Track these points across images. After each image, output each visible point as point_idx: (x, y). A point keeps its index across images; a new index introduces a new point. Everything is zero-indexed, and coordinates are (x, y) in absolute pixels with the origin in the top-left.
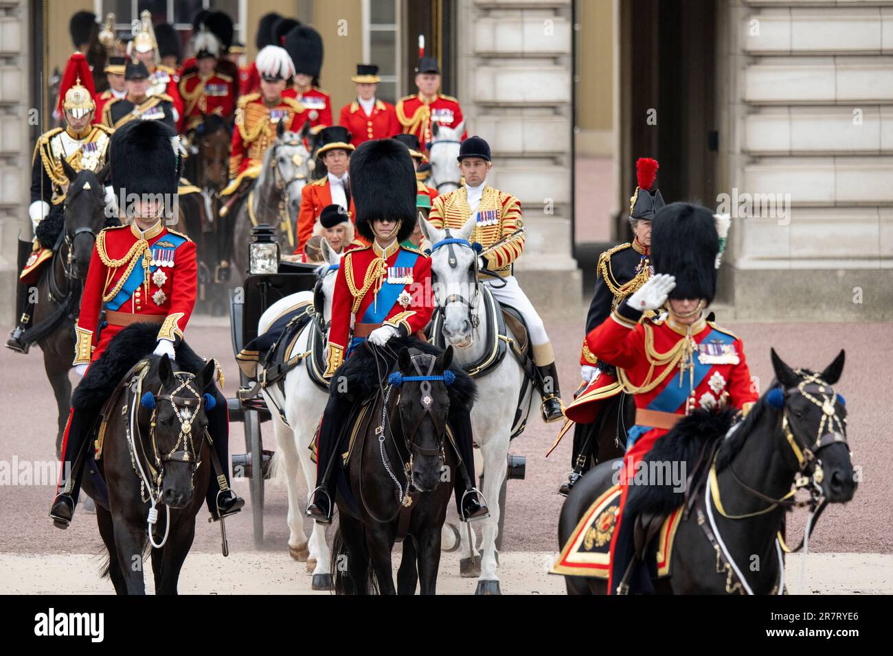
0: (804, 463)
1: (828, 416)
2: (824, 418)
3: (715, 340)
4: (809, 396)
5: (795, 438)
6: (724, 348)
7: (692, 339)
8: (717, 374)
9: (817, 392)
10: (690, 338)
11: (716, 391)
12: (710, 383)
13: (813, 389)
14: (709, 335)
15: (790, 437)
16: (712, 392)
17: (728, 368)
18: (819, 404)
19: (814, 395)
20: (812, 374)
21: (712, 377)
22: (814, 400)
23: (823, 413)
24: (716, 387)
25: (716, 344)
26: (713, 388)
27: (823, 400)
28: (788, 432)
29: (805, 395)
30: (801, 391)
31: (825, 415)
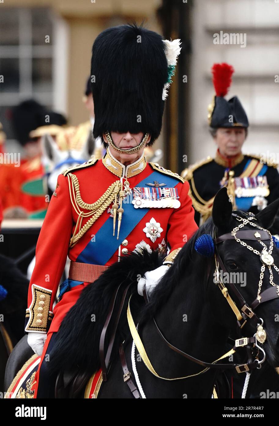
0: (242, 321)
1: (267, 267)
2: (263, 270)
3: (154, 183)
4: (244, 244)
6: (165, 191)
7: (127, 181)
8: (153, 220)
9: (253, 239)
10: (124, 180)
11: (153, 239)
12: (145, 230)
13: (247, 234)
14: (148, 178)
16: (148, 241)
17: (168, 213)
18: (257, 252)
19: (250, 242)
21: (147, 224)
23: (261, 263)
24: (152, 234)
25: (154, 187)
26: (148, 235)
27: (260, 248)
28: (222, 284)
29: (240, 242)
30: (235, 237)
31: (264, 265)
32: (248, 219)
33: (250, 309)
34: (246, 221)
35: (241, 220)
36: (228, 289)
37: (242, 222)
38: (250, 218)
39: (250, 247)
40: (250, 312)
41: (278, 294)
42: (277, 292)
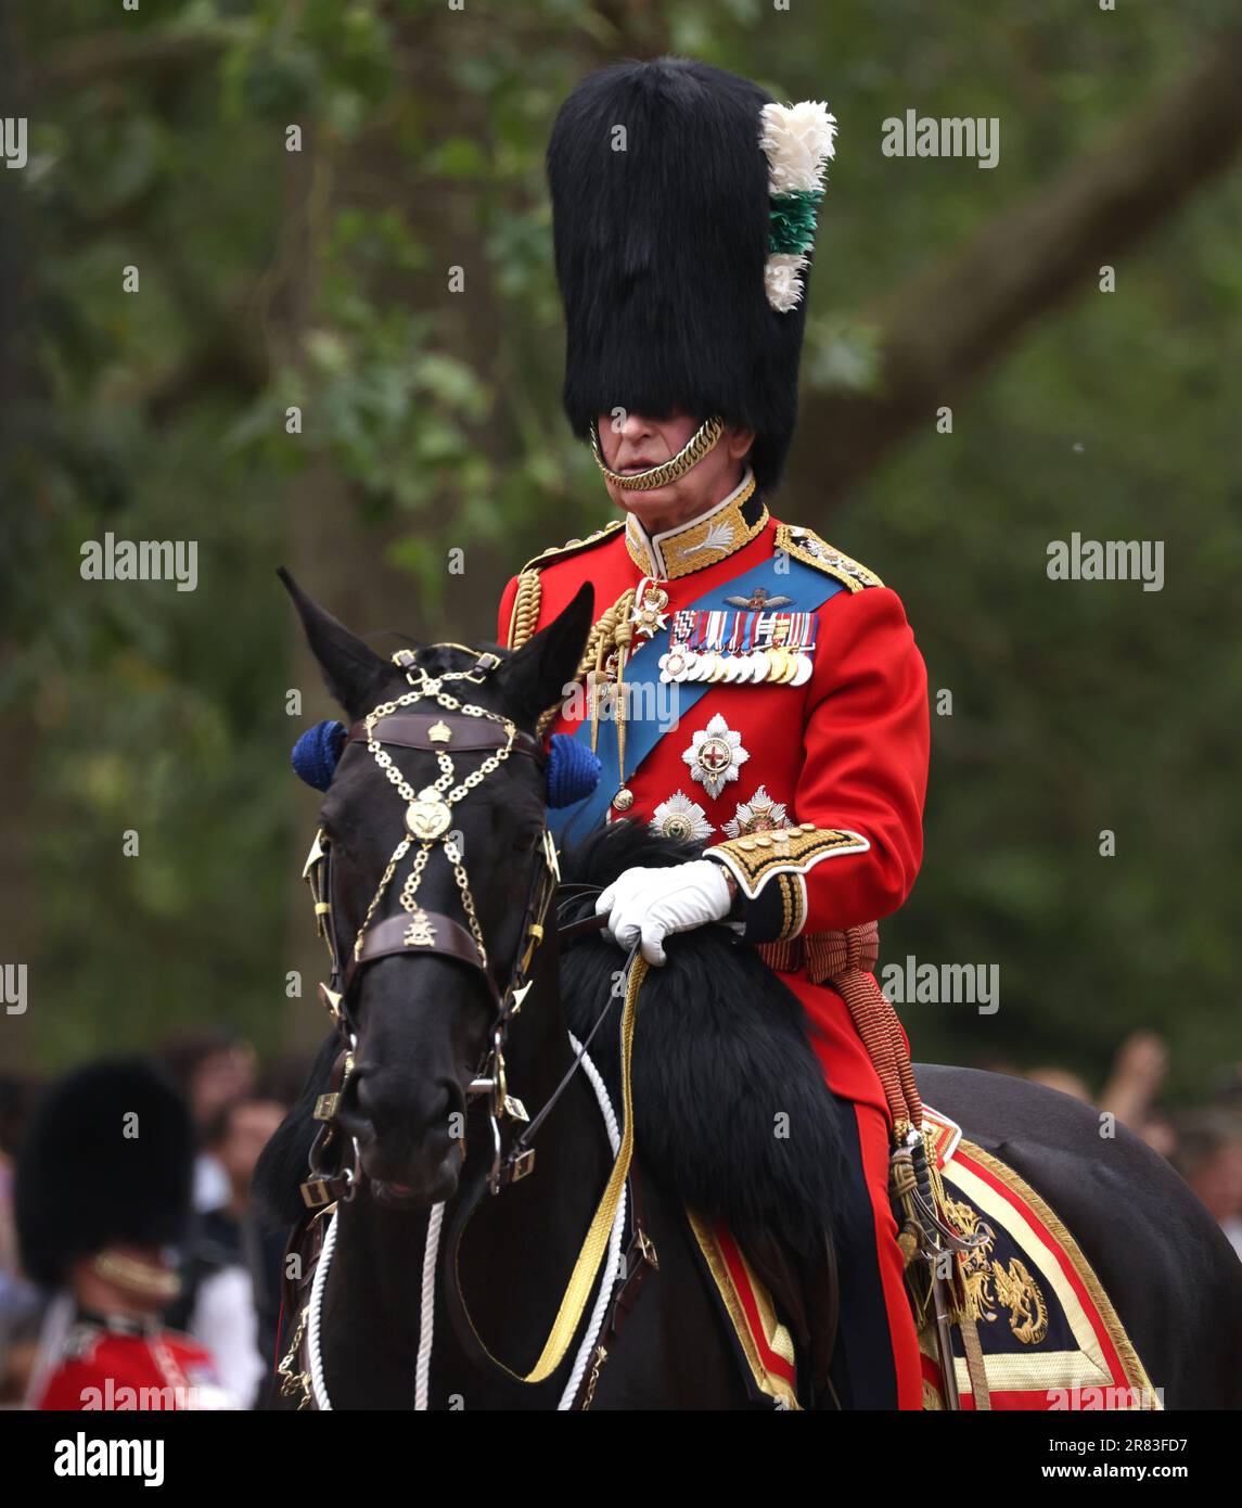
2: (401, 851)
4: (383, 760)
7: (653, 591)
9: (421, 743)
11: (711, 786)
12: (689, 755)
21: (698, 737)
22: (395, 776)
24: (707, 771)
29: (374, 753)
30: (370, 734)
31: (409, 837)
32: (445, 677)
34: (433, 687)
35: (418, 681)
37: (418, 687)
39: (397, 772)
41: (406, 942)
42: (407, 933)
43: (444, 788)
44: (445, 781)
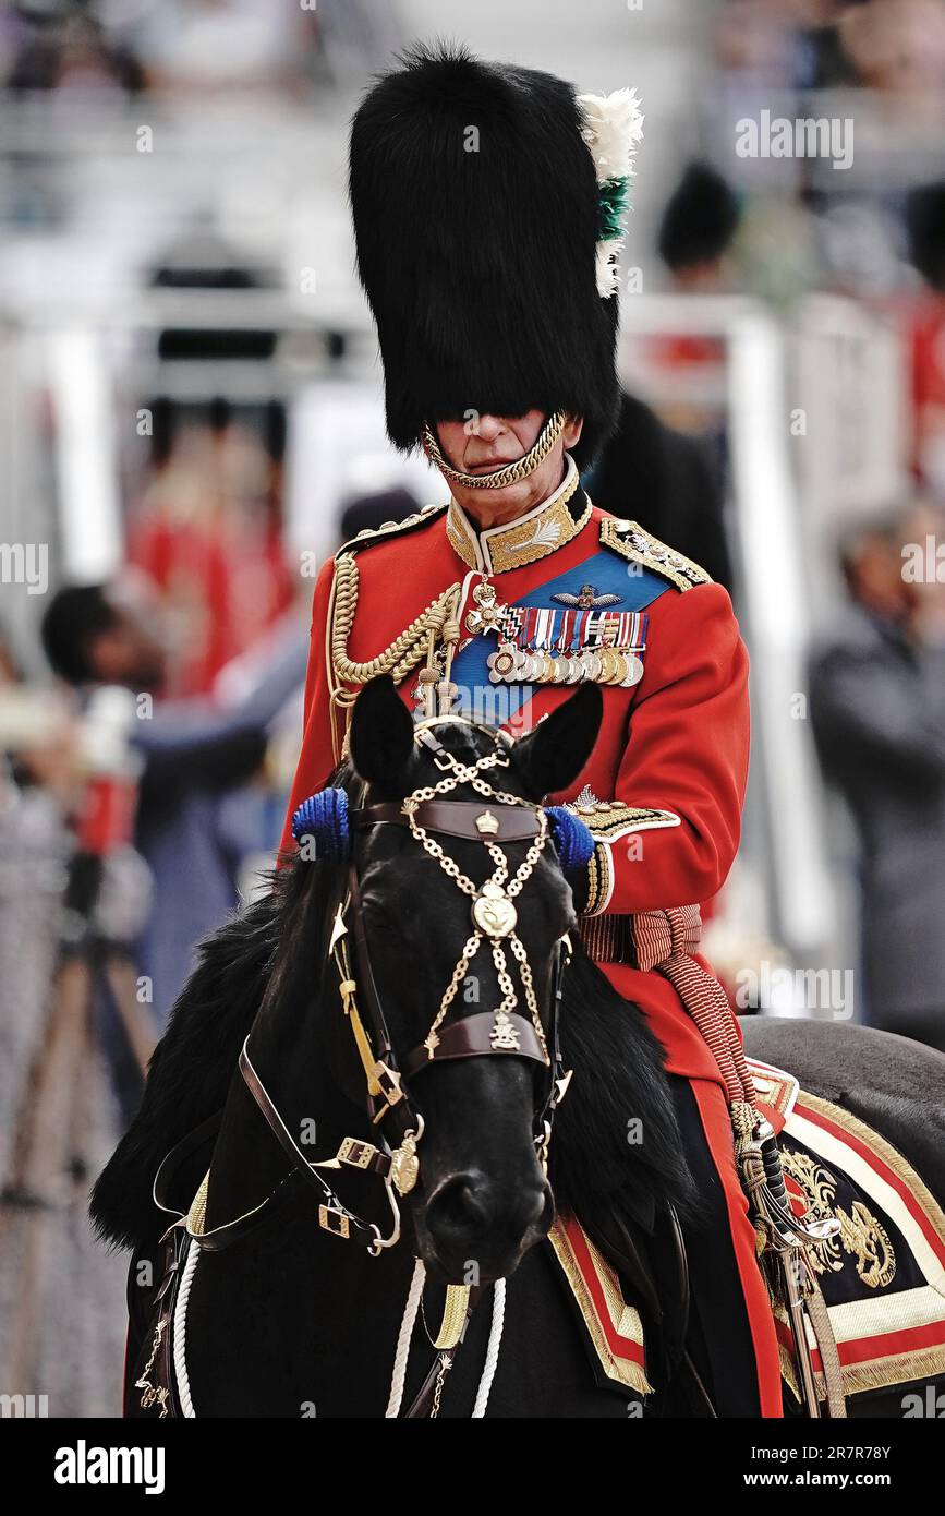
0: (379, 1100)
1: (486, 941)
2: (471, 947)
4: (433, 848)
5: (358, 995)
9: (470, 834)
13: (452, 818)
15: (348, 986)
18: (465, 884)
19: (452, 844)
20: (468, 759)
22: (450, 866)
23: (471, 926)
27: (481, 871)
28: (343, 968)
29: (422, 841)
30: (412, 820)
31: (478, 935)
32: (479, 763)
33: (394, 1077)
34: (466, 774)
35: (448, 767)
36: (357, 986)
37: (450, 774)
38: (486, 760)
39: (452, 864)
40: (393, 1087)
41: (494, 1044)
42: (493, 1035)
43: (501, 882)
44: (501, 874)
